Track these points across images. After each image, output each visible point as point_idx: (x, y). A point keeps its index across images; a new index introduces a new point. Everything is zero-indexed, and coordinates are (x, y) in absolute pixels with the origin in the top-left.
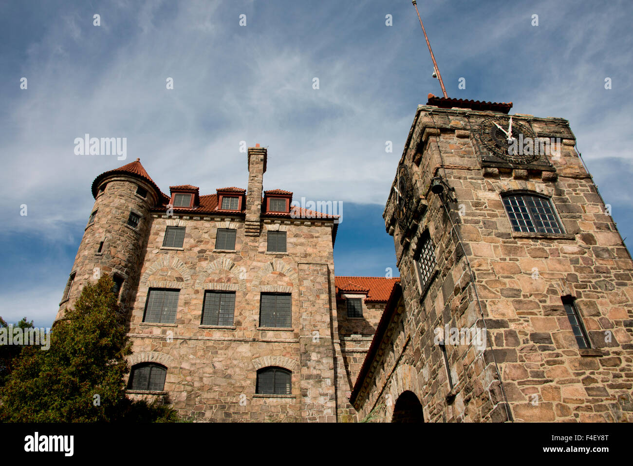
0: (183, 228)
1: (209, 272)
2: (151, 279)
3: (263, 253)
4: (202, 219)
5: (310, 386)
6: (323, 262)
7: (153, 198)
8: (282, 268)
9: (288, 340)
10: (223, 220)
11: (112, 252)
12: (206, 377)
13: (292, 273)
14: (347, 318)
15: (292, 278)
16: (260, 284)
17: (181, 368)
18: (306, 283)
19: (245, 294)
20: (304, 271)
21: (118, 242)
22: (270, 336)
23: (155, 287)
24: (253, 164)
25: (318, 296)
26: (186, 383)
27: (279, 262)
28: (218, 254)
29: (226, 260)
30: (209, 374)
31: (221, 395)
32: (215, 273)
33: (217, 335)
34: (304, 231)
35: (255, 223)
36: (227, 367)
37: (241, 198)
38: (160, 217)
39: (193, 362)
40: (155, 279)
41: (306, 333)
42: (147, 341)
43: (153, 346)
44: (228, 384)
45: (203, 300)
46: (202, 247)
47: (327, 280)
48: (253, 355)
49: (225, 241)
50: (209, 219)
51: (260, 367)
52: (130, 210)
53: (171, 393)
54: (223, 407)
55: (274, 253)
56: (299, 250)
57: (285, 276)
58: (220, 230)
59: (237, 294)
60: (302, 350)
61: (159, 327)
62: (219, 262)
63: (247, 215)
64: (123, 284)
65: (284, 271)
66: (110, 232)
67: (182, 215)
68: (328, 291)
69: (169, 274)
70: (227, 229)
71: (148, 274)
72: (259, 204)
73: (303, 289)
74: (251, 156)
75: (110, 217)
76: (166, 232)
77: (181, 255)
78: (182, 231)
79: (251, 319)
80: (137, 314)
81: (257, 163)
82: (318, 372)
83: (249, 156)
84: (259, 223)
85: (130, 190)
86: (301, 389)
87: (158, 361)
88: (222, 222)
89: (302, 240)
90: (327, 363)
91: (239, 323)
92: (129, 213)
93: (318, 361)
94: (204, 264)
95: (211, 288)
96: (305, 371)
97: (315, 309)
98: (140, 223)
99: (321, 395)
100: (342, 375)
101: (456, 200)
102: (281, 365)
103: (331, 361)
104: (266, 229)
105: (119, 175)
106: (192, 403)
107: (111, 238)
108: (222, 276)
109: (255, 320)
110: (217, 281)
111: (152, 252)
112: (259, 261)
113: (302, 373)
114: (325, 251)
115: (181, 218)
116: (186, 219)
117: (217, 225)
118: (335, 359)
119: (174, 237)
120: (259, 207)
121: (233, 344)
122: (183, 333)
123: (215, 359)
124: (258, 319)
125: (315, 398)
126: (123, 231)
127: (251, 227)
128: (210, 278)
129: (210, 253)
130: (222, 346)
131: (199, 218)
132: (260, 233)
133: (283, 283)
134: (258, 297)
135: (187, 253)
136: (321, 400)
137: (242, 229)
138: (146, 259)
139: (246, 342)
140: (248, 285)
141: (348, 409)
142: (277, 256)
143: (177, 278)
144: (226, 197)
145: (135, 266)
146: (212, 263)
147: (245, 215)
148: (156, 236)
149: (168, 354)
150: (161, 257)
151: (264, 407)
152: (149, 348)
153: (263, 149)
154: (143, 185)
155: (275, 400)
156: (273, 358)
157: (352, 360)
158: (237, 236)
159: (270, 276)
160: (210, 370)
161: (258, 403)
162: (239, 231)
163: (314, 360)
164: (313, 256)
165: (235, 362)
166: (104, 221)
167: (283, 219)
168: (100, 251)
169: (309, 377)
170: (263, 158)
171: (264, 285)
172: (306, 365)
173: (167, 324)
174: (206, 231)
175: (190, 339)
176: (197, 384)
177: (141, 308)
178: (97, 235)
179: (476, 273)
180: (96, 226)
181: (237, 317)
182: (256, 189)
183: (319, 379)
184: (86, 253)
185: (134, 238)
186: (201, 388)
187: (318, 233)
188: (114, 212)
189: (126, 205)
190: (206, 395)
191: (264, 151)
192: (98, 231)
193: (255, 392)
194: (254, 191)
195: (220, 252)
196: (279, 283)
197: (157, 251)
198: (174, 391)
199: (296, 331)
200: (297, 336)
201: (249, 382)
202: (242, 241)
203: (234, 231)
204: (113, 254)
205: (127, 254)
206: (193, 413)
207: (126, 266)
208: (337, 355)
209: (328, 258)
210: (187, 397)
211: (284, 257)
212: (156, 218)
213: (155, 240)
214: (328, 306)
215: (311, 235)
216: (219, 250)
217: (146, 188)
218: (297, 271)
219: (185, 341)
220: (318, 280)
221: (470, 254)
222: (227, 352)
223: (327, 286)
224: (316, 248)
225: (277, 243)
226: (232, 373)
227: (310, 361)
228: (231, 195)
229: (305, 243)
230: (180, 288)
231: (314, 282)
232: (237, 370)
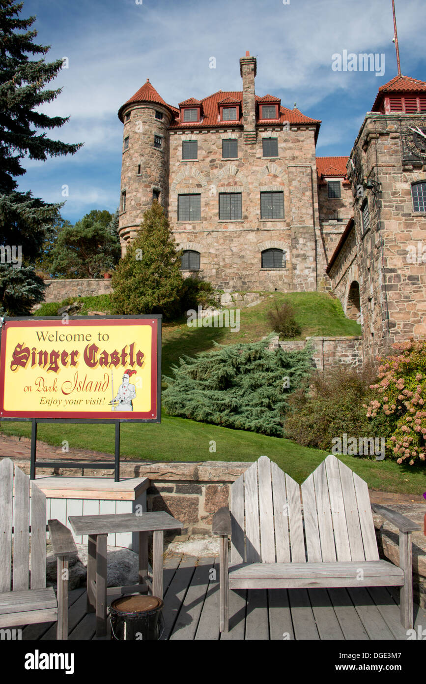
0: (196, 142)
1: (220, 178)
2: (178, 187)
3: (260, 158)
4: (209, 132)
5: (298, 262)
6: (308, 164)
7: (168, 118)
8: (276, 171)
9: (282, 228)
10: (225, 131)
11: (148, 172)
12: (227, 258)
13: (282, 174)
14: (328, 199)
15: (283, 178)
16: (259, 186)
17: (209, 253)
18: (295, 183)
19: (249, 194)
20: (293, 173)
21: (151, 163)
22: (269, 225)
23: (182, 193)
24: (245, 75)
25: (304, 194)
26: (214, 263)
27: (272, 165)
28: (225, 162)
29: (232, 166)
30: (229, 256)
31: (238, 269)
32: (225, 179)
33: (231, 227)
34: (292, 136)
35: (252, 133)
36: (241, 250)
37: (238, 107)
38: (176, 133)
39: (217, 248)
40: (181, 187)
41: (295, 224)
42: (183, 235)
43: (188, 238)
44: (243, 262)
45: (218, 201)
46: (212, 157)
47: (310, 180)
48: (258, 241)
49: (229, 150)
50: (215, 131)
51: (263, 249)
52: (154, 134)
53: (205, 271)
54: (241, 278)
55: (268, 158)
56: (289, 154)
57: (278, 177)
58: (224, 140)
59: (243, 194)
60: (293, 236)
61: (190, 224)
62: (226, 168)
63: (245, 126)
64: (160, 195)
65: (277, 173)
66: (143, 156)
67: (193, 130)
68: (311, 189)
69: (191, 182)
70: (230, 139)
71: (175, 183)
72: (253, 115)
73: (292, 189)
74: (243, 66)
75: (140, 142)
76: (183, 146)
77: (197, 166)
78: (195, 144)
79: (254, 214)
80: (173, 215)
81: (249, 74)
82: (304, 252)
83: (241, 66)
84: (255, 133)
85: (150, 116)
86: (293, 264)
87: (193, 249)
88: (225, 133)
89: (290, 145)
90: (311, 245)
91: (246, 217)
92: (154, 137)
93: (304, 244)
94: (215, 171)
95: (223, 191)
96: (295, 252)
97: (302, 204)
98: (162, 143)
99: (306, 268)
100: (321, 253)
101: (381, 192)
102: (278, 247)
103: (313, 244)
104: (261, 137)
105: (139, 104)
106: (220, 276)
107: (145, 160)
108: (230, 180)
109: (257, 214)
110: (227, 185)
111: (174, 165)
112: (257, 166)
113: (293, 253)
114: (308, 154)
115: (192, 132)
116: (197, 134)
117: (222, 136)
118: (316, 241)
119: (190, 150)
120: (254, 118)
121: (243, 234)
122: (207, 227)
123: (232, 245)
124: (260, 214)
125: (302, 270)
126: (153, 153)
127: (249, 136)
128: (221, 183)
129: (220, 162)
130: (236, 235)
131: (207, 132)
132: (256, 141)
133: (276, 183)
134: (259, 196)
135: (201, 163)
136: (306, 272)
137: (242, 139)
138: (171, 171)
139: (252, 231)
140: (250, 186)
141: (324, 277)
142: (271, 161)
143: (197, 185)
144: (225, 108)
145: (165, 179)
146: (222, 170)
147: (243, 126)
148: (176, 151)
149: (199, 243)
150: (182, 168)
151: (267, 277)
152: (186, 240)
153: (253, 59)
154: (159, 110)
155: (274, 272)
156: (272, 242)
157: (329, 240)
158: (238, 145)
159: (266, 178)
160: (230, 253)
161: (264, 274)
162: (239, 140)
163: (301, 244)
164: (300, 158)
165: (246, 247)
166: (136, 147)
167: (274, 127)
168: (139, 173)
169: (297, 256)
170: (253, 68)
171: (262, 185)
172: (295, 247)
173: (195, 222)
174: (213, 143)
175: (213, 232)
176: (222, 264)
177: (175, 211)
178: (134, 159)
179: (385, 240)
180: (132, 152)
181: (245, 213)
182: (250, 100)
183: (305, 257)
184: (130, 174)
185: (161, 157)
186: (225, 266)
187: (303, 137)
188: (142, 138)
189: (150, 130)
190: (228, 271)
191: (254, 60)
192: (134, 156)
193: (261, 267)
194: (248, 103)
195: (226, 161)
196: (274, 183)
197: (177, 164)
198: (207, 269)
199: (288, 221)
200: (288, 225)
201: (256, 260)
202: (243, 149)
203: (235, 140)
204: (149, 174)
205: (158, 171)
206: (221, 283)
207: (160, 181)
208: (317, 239)
209: (312, 159)
210: (216, 273)
211: (277, 161)
212: (173, 135)
213: (175, 154)
214: (311, 201)
215: (298, 139)
216: (226, 159)
217: (161, 111)
218: (287, 172)
219: (209, 233)
220: (304, 180)
221: (384, 229)
222: (239, 239)
223: (311, 185)
224: (302, 151)
225: (270, 149)
226: (244, 255)
227: (298, 244)
228: (229, 106)
229: (293, 147)
230: (200, 192)
231: (300, 182)
232: (248, 252)
